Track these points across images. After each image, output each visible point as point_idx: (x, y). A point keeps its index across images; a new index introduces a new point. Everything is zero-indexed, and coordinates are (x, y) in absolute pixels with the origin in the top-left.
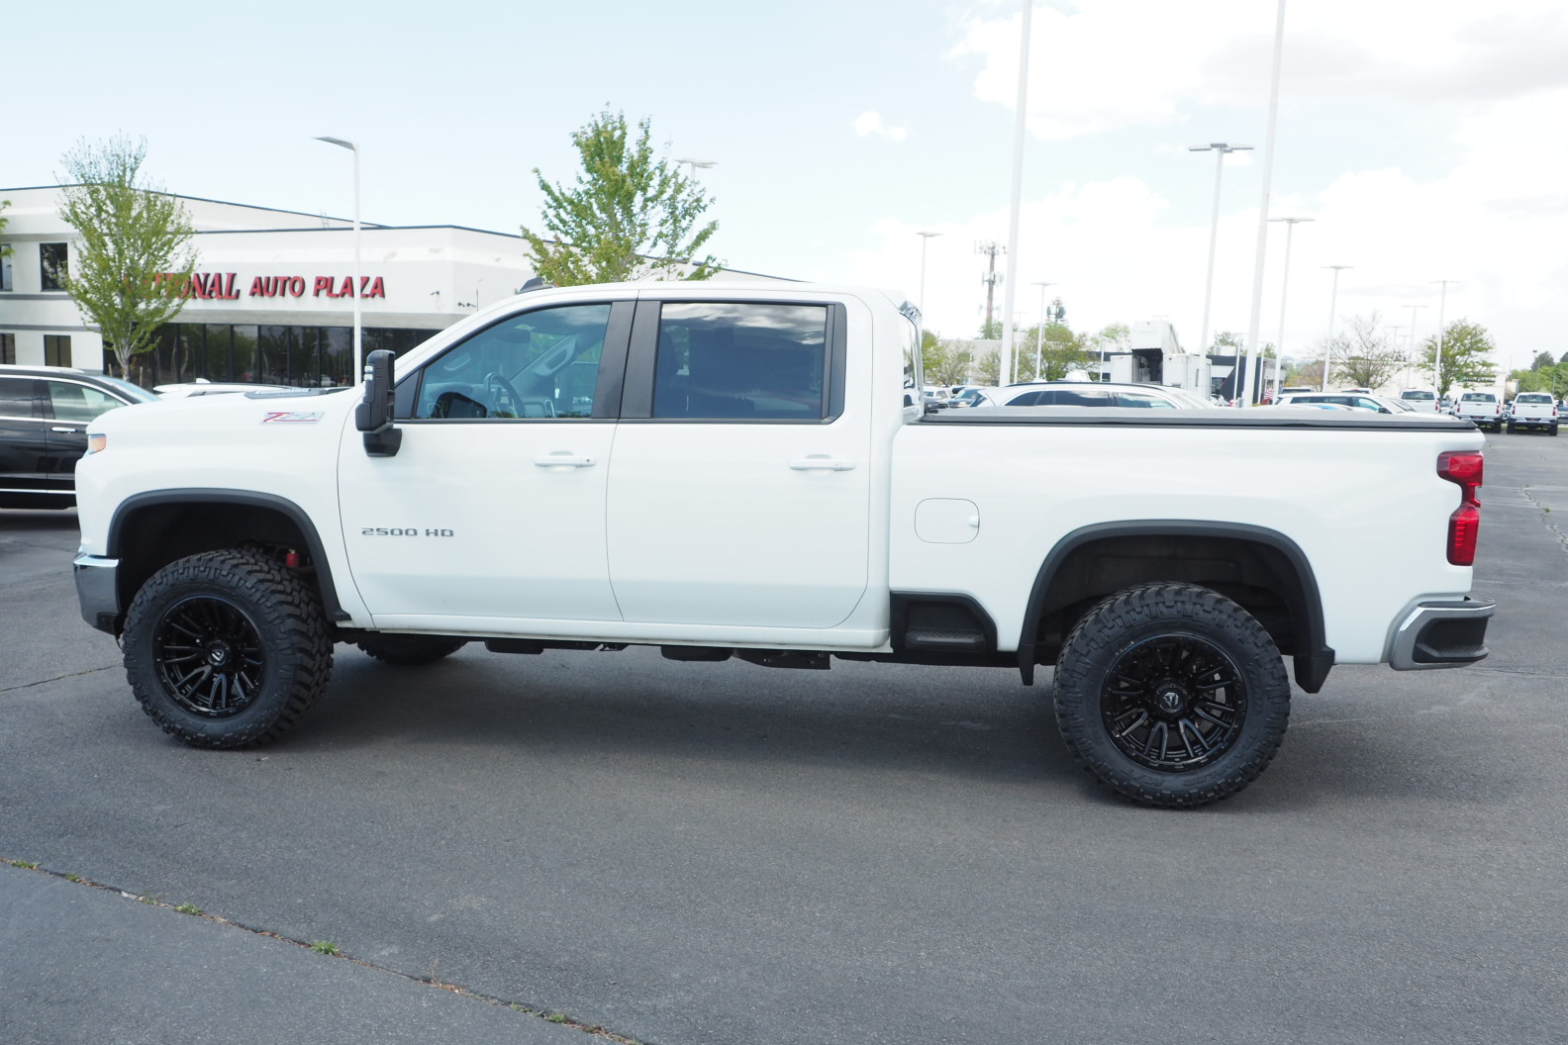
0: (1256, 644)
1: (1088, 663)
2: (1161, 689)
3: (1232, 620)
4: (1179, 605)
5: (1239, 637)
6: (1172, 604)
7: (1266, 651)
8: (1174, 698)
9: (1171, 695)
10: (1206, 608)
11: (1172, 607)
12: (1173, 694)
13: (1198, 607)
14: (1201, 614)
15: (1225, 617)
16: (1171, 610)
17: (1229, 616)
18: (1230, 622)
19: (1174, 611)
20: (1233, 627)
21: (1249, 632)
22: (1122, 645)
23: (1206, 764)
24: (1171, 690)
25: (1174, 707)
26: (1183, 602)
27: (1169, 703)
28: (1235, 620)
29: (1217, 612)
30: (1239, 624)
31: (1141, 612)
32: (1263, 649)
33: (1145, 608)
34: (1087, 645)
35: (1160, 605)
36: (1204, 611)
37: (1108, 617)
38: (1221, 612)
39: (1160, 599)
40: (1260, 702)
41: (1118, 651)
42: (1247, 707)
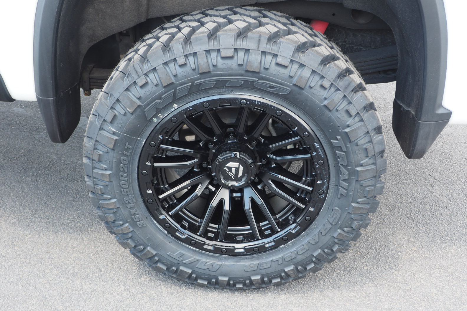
0: (347, 112)
1: (114, 133)
2: (220, 158)
3: (317, 78)
4: (241, 54)
5: (326, 103)
6: (230, 53)
7: (362, 120)
8: (237, 169)
9: (233, 165)
10: (280, 60)
11: (231, 58)
12: (236, 165)
13: (269, 58)
14: (274, 69)
15: (306, 73)
16: (229, 62)
17: (314, 72)
18: (315, 81)
19: (233, 64)
20: (318, 88)
21: (340, 94)
22: (159, 110)
23: (272, 248)
24: (235, 160)
25: (237, 179)
26: (247, 51)
27: (230, 174)
28: (322, 77)
29: (296, 66)
30: (327, 84)
31: (185, 64)
32: (357, 119)
33: (191, 59)
34: (112, 108)
35: (214, 55)
36: (278, 64)
37: (139, 70)
38: (302, 65)
39: (213, 45)
40: (345, 184)
41: (155, 116)
42: (328, 188)
